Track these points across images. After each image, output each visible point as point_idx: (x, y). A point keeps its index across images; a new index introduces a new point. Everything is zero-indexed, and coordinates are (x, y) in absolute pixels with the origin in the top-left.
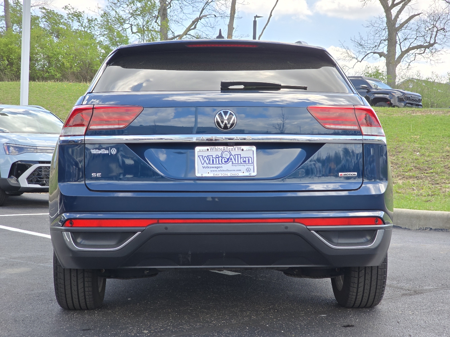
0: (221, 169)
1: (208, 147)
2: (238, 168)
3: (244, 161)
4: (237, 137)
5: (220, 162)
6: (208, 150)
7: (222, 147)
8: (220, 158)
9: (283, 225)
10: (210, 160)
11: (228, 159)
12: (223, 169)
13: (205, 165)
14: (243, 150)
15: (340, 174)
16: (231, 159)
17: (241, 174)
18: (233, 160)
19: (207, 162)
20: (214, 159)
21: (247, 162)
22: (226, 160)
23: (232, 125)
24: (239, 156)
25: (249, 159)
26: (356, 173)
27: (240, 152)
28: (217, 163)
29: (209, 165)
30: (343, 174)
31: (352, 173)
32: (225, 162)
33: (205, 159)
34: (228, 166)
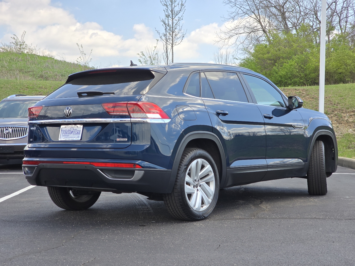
1: (66, 126)
2: (75, 136)
3: (77, 133)
4: (71, 120)
5: (69, 134)
6: (65, 127)
7: (70, 126)
8: (69, 131)
9: (84, 165)
10: (66, 132)
12: (70, 136)
13: (63, 135)
14: (78, 127)
15: (117, 139)
16: (73, 132)
17: (75, 139)
19: (64, 133)
20: (67, 132)
21: (79, 133)
22: (71, 132)
23: (70, 114)
24: (76, 130)
25: (80, 132)
26: (127, 139)
27: (77, 128)
29: (65, 135)
30: (119, 139)
31: (124, 139)
32: (71, 133)
33: (64, 132)
34: (71, 135)
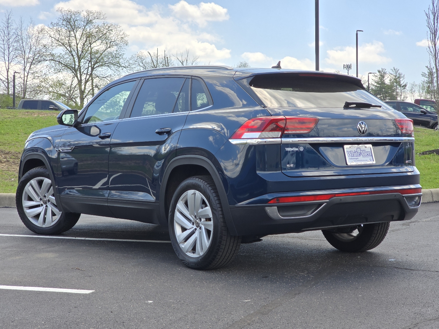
0: (359, 160)
2: (366, 159)
3: (368, 154)
6: (350, 147)
7: (356, 146)
10: (352, 154)
11: (360, 153)
13: (350, 157)
14: (366, 147)
15: (406, 161)
16: (361, 153)
17: (368, 163)
18: (362, 154)
19: (351, 155)
20: (354, 153)
22: (359, 154)
23: (366, 131)
24: (365, 151)
27: (365, 149)
28: (356, 156)
29: (352, 158)
31: (410, 161)
32: (359, 155)
33: (350, 153)
34: (361, 158)
